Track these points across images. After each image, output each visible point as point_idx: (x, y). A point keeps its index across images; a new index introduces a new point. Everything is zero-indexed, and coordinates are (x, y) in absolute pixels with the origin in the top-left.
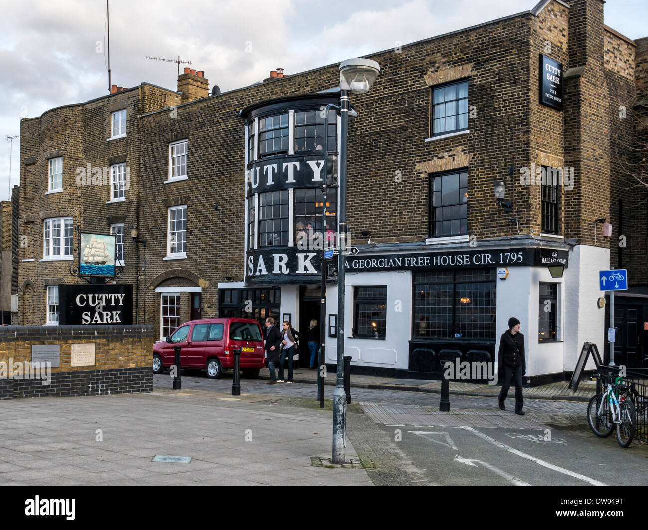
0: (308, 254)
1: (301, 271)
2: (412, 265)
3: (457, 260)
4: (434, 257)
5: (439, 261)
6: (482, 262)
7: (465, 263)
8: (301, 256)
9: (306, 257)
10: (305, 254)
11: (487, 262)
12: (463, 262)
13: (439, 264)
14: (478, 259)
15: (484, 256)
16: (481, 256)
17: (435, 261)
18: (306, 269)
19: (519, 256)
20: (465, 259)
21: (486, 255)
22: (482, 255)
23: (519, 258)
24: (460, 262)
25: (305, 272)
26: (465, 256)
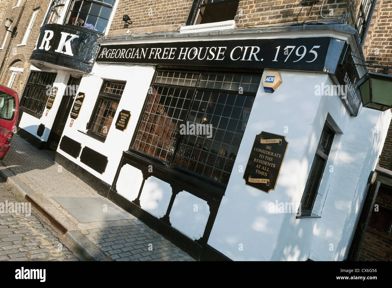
0: (71, 35)
1: (59, 50)
2: (155, 58)
3: (208, 54)
4: (182, 49)
5: (185, 54)
6: (243, 59)
7: (217, 59)
8: (64, 35)
9: (69, 37)
10: (69, 34)
11: (250, 59)
12: (215, 57)
13: (184, 58)
14: (238, 53)
15: (249, 50)
16: (244, 49)
17: (181, 53)
18: (64, 49)
19: (311, 51)
20: (219, 53)
21: (253, 48)
22: (246, 48)
23: (309, 56)
24: (211, 56)
25: (62, 52)
26: (220, 48)
